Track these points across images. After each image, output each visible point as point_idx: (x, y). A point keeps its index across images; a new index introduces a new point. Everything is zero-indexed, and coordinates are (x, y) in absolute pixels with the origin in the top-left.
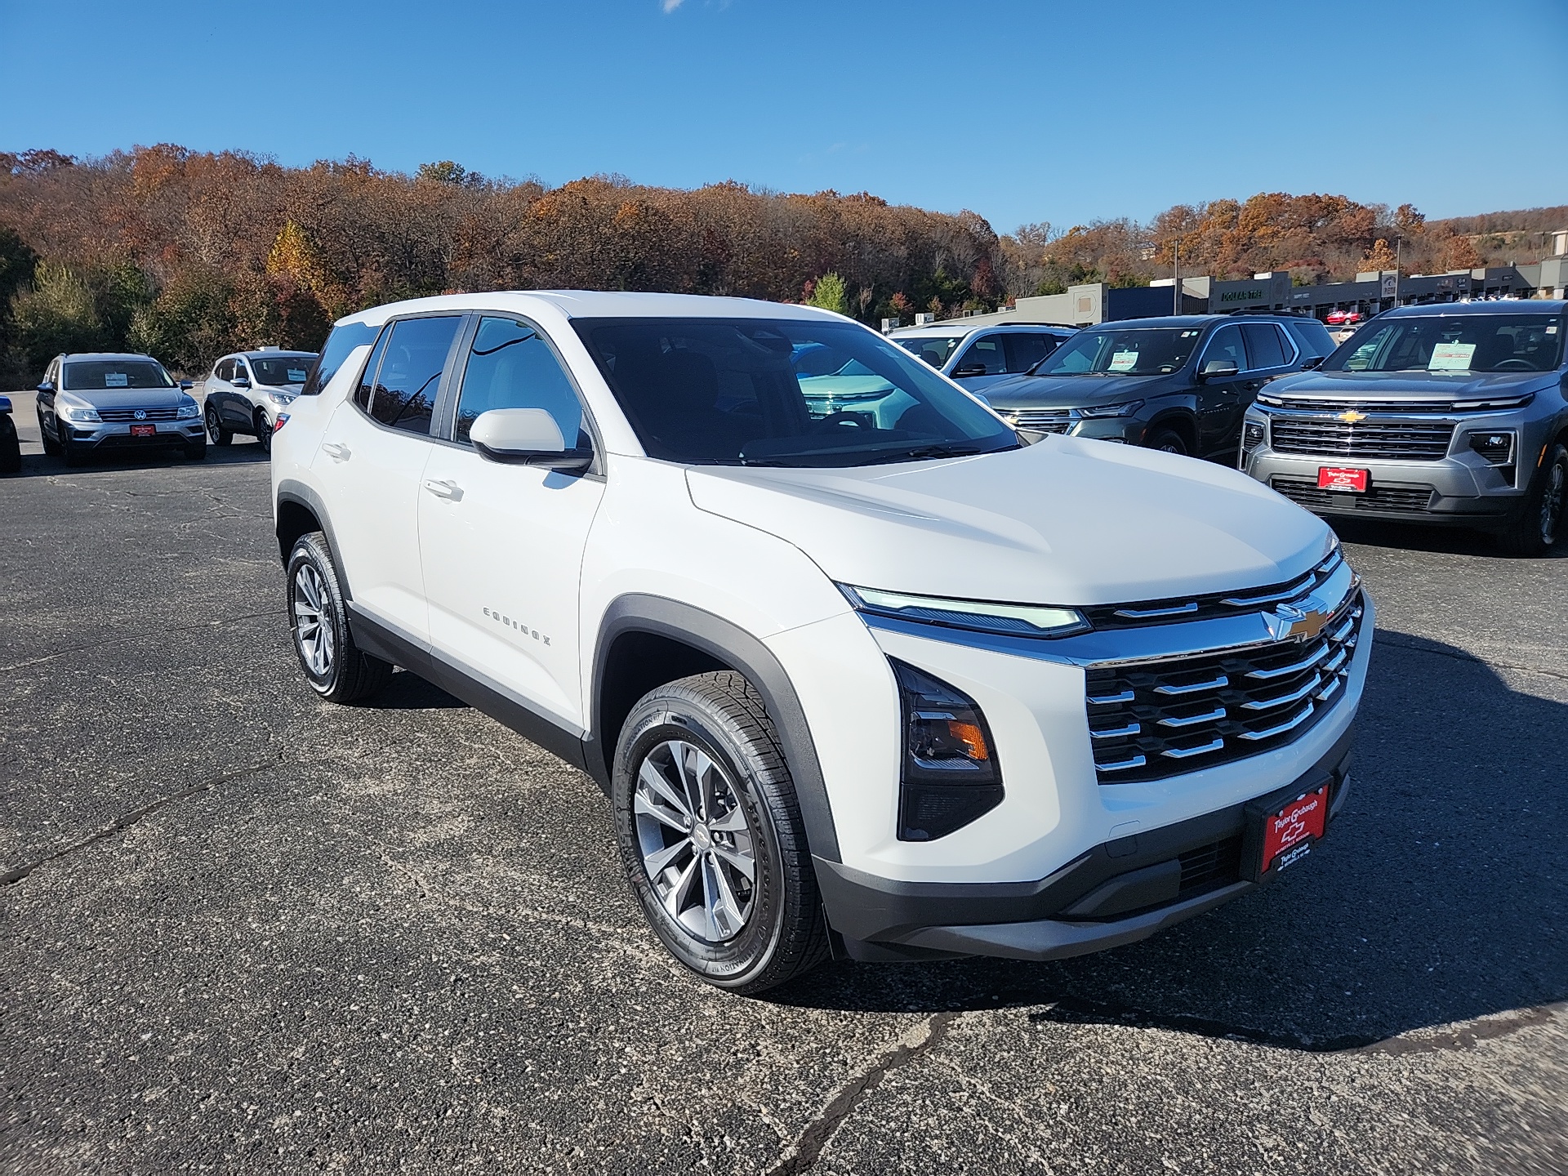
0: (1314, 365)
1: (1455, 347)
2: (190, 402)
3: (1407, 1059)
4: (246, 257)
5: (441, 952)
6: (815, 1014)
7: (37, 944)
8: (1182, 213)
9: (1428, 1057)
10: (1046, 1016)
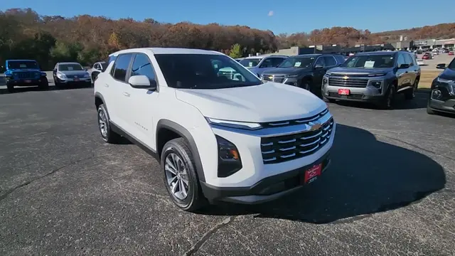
0: (340, 66)
1: (370, 62)
2: (88, 74)
3: (337, 225)
4: (104, 41)
5: (121, 201)
6: (204, 216)
7: (29, 199)
8: (316, 31)
9: (342, 225)
10: (257, 216)
